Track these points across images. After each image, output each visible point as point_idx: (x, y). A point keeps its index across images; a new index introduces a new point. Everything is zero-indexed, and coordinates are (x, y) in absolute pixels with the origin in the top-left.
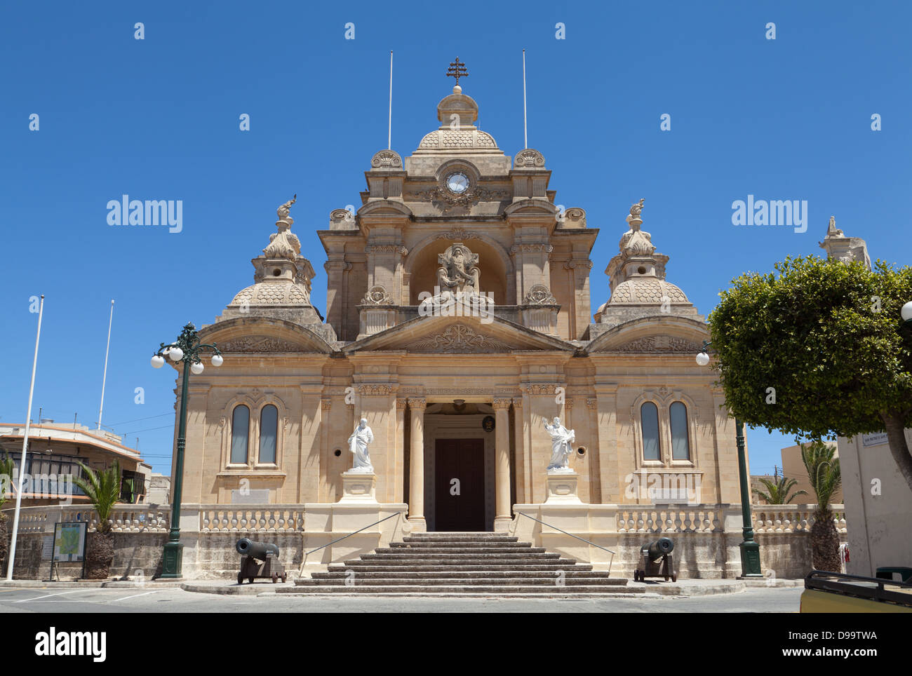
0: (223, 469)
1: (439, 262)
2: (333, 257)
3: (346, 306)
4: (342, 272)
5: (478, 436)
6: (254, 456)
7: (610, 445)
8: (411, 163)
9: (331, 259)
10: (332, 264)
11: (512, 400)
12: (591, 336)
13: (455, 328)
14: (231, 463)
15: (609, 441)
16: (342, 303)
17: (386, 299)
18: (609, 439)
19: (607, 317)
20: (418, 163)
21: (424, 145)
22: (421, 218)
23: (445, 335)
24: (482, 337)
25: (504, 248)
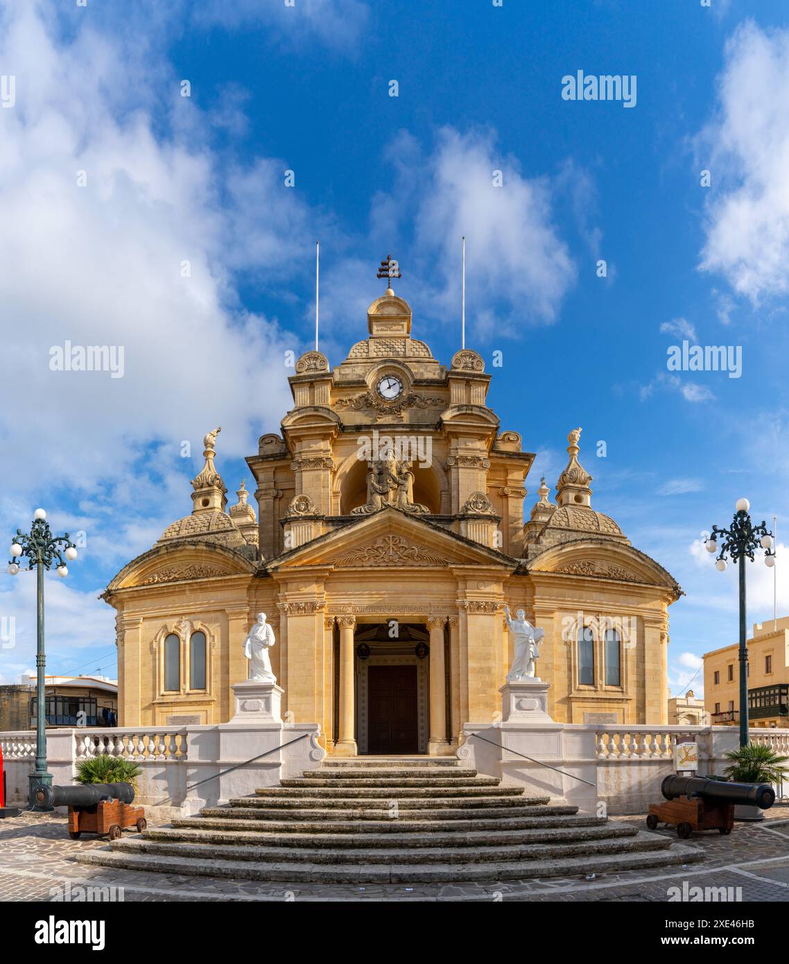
0: (157, 697)
1: (369, 466)
2: (263, 486)
3: (278, 535)
4: (272, 500)
5: (411, 663)
6: (185, 683)
7: (547, 668)
8: (340, 374)
9: (261, 488)
10: (262, 492)
11: (448, 618)
12: (529, 556)
13: (387, 539)
14: (165, 691)
15: (546, 664)
16: (274, 532)
17: (313, 509)
18: (546, 662)
19: (546, 539)
20: (347, 372)
21: (353, 355)
22: (350, 427)
23: (375, 547)
24: (416, 549)
25: (439, 462)
